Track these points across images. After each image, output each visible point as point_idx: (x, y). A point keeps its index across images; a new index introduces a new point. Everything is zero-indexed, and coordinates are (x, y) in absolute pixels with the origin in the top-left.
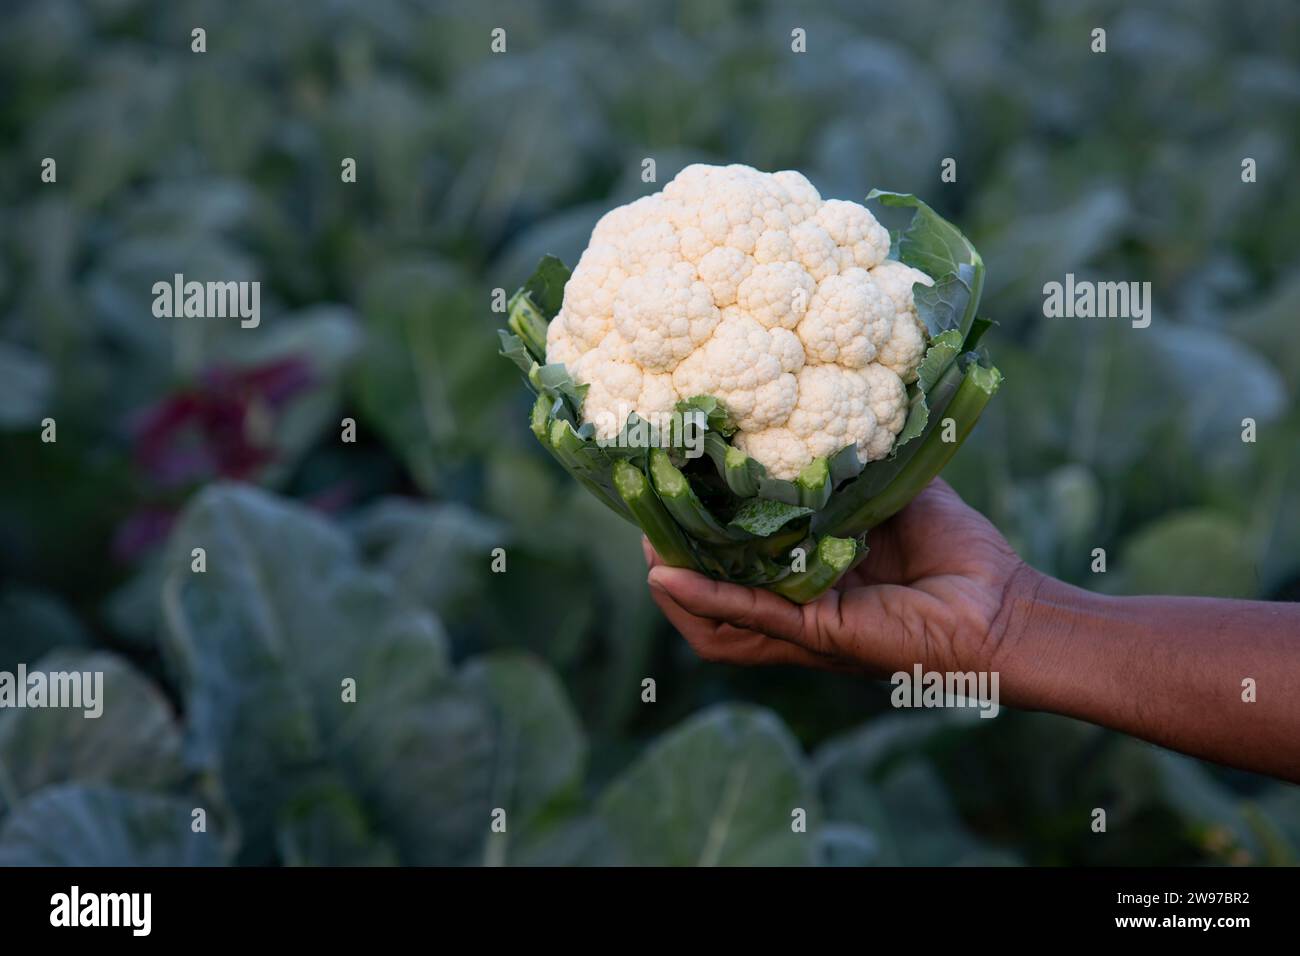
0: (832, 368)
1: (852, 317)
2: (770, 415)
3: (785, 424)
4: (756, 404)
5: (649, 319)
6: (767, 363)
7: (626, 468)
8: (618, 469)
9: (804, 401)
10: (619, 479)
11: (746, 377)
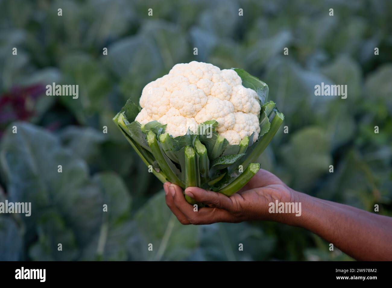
0: (241, 113)
1: (245, 96)
2: (230, 124)
3: (232, 129)
4: (225, 122)
5: (188, 99)
6: (226, 109)
7: (189, 148)
8: (186, 149)
9: (237, 121)
10: (187, 152)
11: (221, 113)
